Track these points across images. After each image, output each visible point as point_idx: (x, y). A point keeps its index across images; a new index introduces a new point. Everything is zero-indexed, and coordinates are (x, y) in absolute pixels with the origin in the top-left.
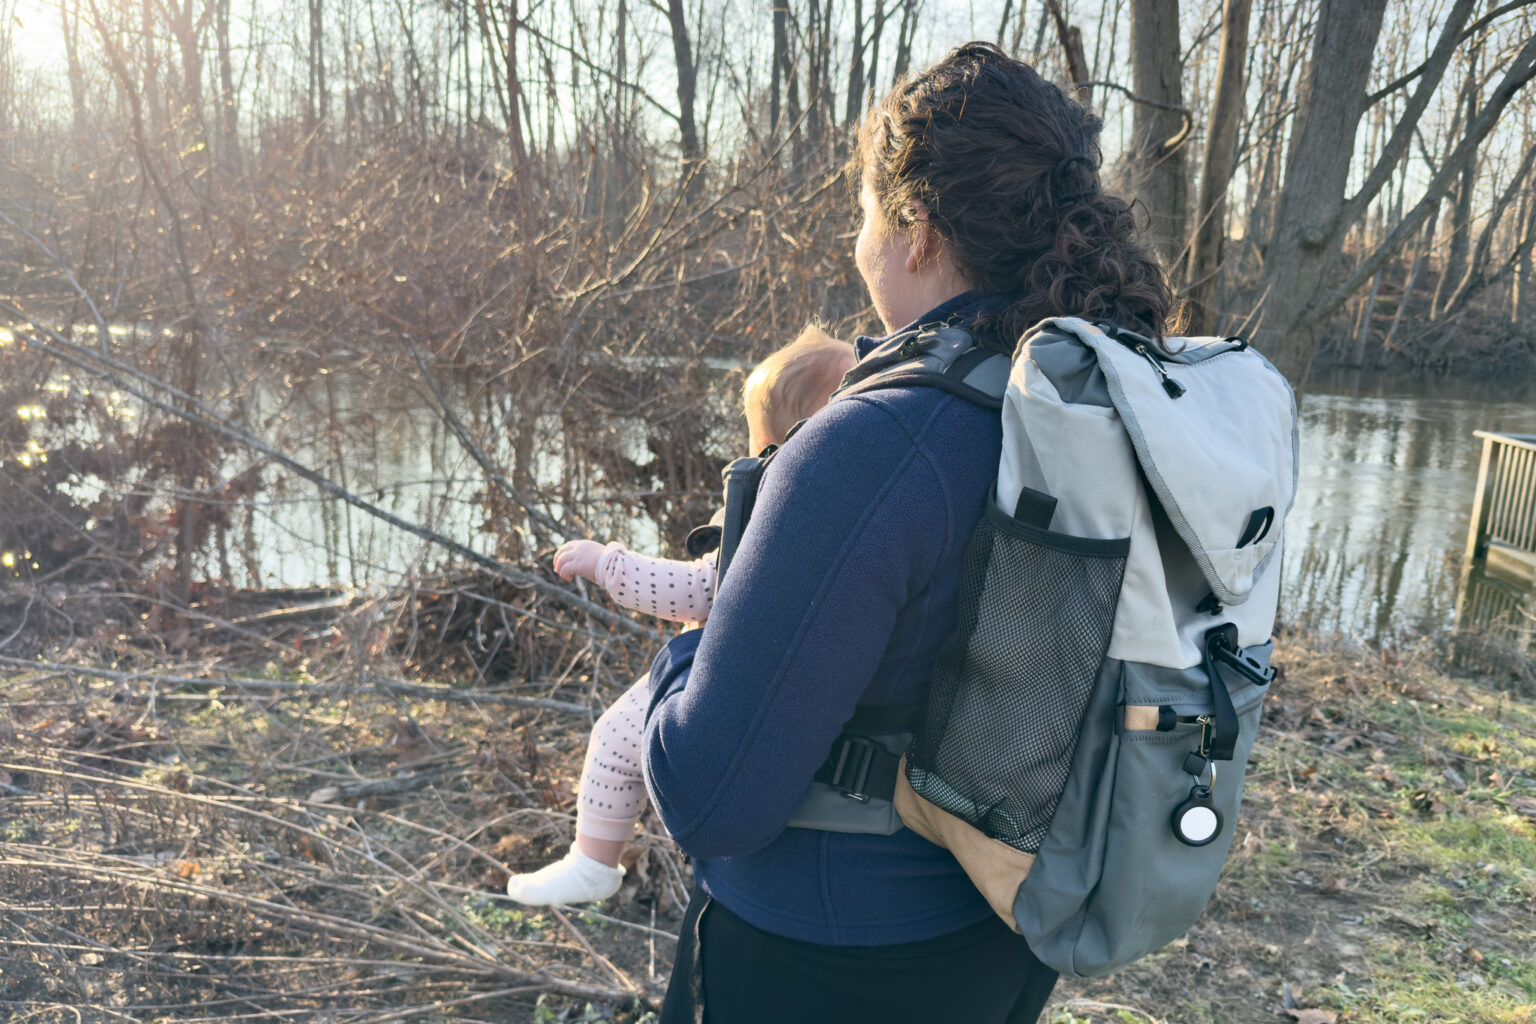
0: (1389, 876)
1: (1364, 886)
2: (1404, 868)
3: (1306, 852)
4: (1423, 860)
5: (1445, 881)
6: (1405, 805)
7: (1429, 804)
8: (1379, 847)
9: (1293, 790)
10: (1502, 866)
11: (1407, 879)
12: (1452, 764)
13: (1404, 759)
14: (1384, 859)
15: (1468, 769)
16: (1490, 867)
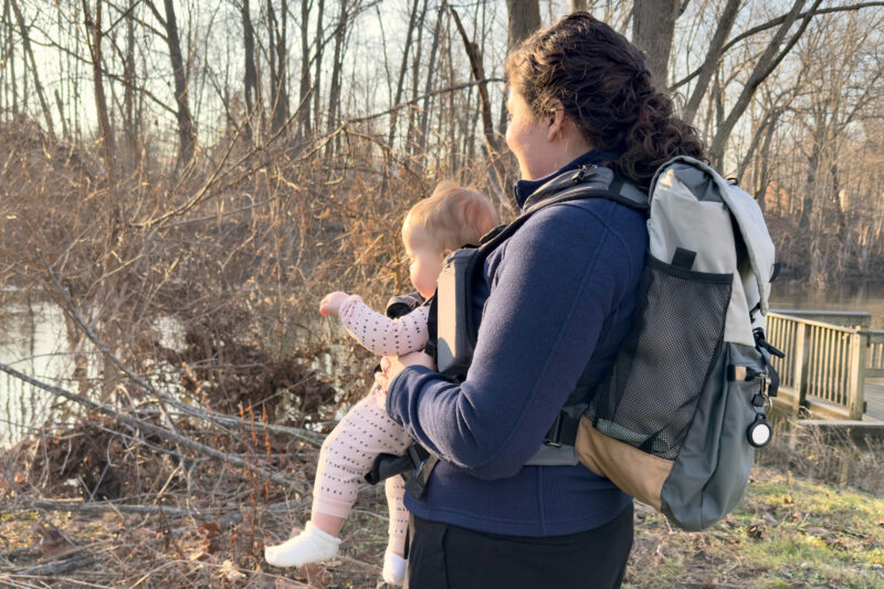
0: (744, 575)
1: (729, 582)
2: (752, 570)
3: (689, 566)
4: (763, 565)
5: (779, 575)
6: (744, 536)
7: (759, 533)
8: (733, 560)
9: (671, 532)
10: (811, 564)
11: (755, 577)
12: (768, 511)
13: (738, 511)
14: (738, 567)
15: (779, 513)
16: (804, 565)
